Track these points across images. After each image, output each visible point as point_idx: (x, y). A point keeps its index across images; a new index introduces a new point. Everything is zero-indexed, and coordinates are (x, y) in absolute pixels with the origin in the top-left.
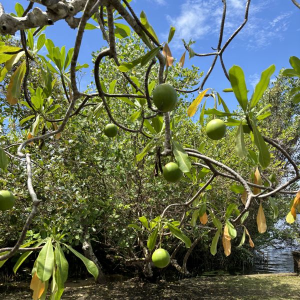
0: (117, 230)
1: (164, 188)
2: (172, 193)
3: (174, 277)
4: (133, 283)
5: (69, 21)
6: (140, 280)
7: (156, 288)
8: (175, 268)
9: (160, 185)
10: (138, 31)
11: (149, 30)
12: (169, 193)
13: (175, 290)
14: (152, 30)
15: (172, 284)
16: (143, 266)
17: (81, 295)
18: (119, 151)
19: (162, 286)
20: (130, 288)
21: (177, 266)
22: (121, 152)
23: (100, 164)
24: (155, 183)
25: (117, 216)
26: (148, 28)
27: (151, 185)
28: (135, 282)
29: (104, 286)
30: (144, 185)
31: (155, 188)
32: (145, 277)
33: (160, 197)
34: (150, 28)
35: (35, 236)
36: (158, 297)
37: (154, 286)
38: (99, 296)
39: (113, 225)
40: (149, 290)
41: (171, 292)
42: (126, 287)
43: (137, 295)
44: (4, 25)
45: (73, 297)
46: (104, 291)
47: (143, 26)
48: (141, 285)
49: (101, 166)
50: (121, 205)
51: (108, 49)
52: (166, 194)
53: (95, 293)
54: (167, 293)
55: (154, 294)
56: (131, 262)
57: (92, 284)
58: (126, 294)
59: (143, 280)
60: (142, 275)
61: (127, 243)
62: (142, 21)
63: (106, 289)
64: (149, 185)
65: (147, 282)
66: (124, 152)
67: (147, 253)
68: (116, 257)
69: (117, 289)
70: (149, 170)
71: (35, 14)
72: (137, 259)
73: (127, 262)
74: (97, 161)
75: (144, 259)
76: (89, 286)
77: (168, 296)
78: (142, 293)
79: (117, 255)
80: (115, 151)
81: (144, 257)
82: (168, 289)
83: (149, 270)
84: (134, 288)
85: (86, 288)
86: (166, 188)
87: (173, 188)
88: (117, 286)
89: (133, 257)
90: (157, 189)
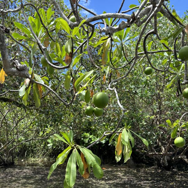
0: (144, 133)
1: (178, 105)
2: (185, 107)
3: (184, 168)
4: (153, 170)
5: (137, 24)
6: (158, 168)
7: (170, 174)
8: (185, 161)
9: (175, 102)
10: (171, 19)
11: (177, 18)
12: (183, 108)
13: (184, 176)
14: (179, 17)
15: (182, 172)
16: (161, 159)
17: (120, 173)
18: (147, 81)
19: (175, 173)
20: (152, 173)
21: (186, 160)
22: (148, 82)
23: (134, 90)
24: (171, 101)
25: (145, 123)
26: (176, 17)
27: (169, 103)
28: (155, 169)
29: (134, 170)
30: (163, 103)
31: (172, 105)
32: (162, 167)
33: (175, 110)
34: (178, 17)
35: (91, 137)
36: (171, 179)
37: (169, 173)
38: (131, 175)
39: (141, 130)
40: (165, 175)
41: (182, 178)
42: (149, 171)
43: (156, 177)
44: (109, 32)
45: (115, 174)
46: (134, 172)
47: (174, 16)
48: (159, 171)
49: (134, 92)
50: (148, 116)
51: (153, 30)
52: (180, 108)
53: (128, 173)
54: (178, 178)
55: (168, 178)
56: (153, 155)
57: (126, 168)
58: (149, 175)
59: (160, 168)
60: (159, 165)
61: (151, 141)
62: (173, 14)
63: (135, 172)
64: (167, 102)
65: (163, 170)
66: (150, 82)
67: (164, 150)
68: (143, 151)
69: (143, 172)
70: (168, 92)
71: (122, 24)
72: (157, 153)
73: (150, 154)
74: (132, 88)
75: (162, 153)
76: (124, 169)
77: (179, 179)
78: (160, 176)
79: (143, 150)
80: (144, 81)
81: (162, 152)
82: (179, 175)
83: (165, 161)
84: (154, 172)
85: (122, 170)
86: (180, 104)
87: (185, 104)
88: (142, 170)
89: (154, 152)
90: (173, 105)
